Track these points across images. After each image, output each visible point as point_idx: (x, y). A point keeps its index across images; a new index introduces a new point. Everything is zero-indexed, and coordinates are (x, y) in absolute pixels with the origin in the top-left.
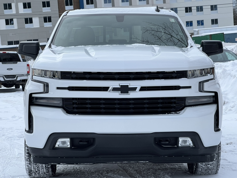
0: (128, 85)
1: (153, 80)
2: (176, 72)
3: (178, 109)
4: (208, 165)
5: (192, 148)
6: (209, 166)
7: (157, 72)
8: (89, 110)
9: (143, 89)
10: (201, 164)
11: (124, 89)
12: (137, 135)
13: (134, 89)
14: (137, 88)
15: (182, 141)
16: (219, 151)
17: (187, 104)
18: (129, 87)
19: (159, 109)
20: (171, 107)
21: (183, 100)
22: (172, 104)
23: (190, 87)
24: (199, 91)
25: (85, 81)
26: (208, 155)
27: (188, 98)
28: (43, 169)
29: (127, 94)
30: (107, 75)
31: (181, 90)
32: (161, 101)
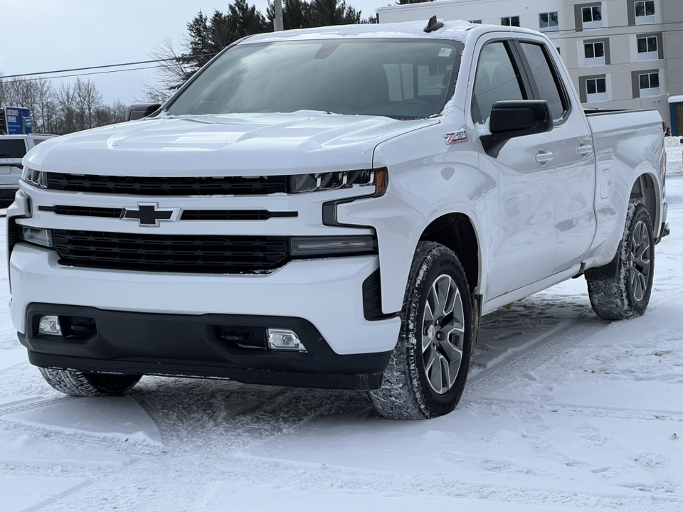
0: (154, 207)
1: (208, 196)
2: (266, 178)
3: (271, 264)
4: (391, 396)
5: (303, 354)
6: (393, 399)
7: (225, 177)
8: (93, 258)
9: (188, 215)
10: (375, 394)
11: (147, 215)
12: (170, 317)
13: (167, 215)
14: (171, 212)
15: (275, 338)
16: (409, 366)
17: (293, 253)
18: (155, 210)
19: (226, 261)
20: (256, 259)
21: (282, 244)
22: (255, 251)
23: (295, 214)
24: (324, 224)
25: (80, 195)
26: (362, 373)
27: (295, 239)
28: (68, 377)
29: (152, 227)
30: (127, 182)
31: (271, 220)
32: (229, 243)
